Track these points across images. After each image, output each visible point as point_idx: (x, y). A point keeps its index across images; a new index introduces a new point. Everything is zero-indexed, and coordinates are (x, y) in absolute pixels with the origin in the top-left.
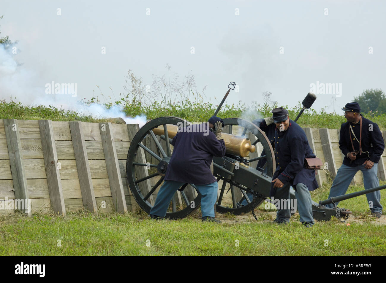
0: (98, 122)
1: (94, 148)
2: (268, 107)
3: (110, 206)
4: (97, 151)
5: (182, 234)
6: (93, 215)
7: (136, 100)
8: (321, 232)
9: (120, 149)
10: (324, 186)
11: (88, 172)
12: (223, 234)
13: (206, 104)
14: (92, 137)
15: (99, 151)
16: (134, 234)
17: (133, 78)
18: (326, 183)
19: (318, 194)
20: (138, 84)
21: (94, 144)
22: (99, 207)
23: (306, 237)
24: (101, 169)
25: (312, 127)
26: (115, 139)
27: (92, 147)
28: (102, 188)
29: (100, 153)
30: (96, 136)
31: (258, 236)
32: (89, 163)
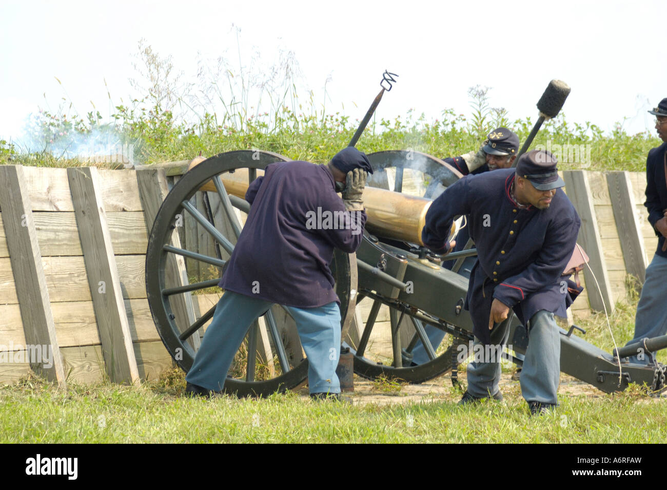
0: (65, 167)
1: (55, 228)
2: (485, 123)
3: (98, 367)
4: (62, 235)
5: (262, 433)
6: (53, 391)
7: (161, 110)
8: (595, 421)
9: (121, 231)
10: (620, 311)
11: (41, 287)
12: (359, 431)
13: (332, 117)
14: (51, 202)
15: (67, 235)
16: (148, 433)
17: (152, 60)
18: (624, 302)
19: (604, 329)
20: (163, 72)
21: (56, 219)
22: (69, 370)
23: (558, 435)
24: (73, 278)
25: (589, 169)
26: (109, 206)
27: (51, 227)
28: (77, 325)
29: (70, 239)
30: (61, 200)
31: (445, 434)
32: (44, 266)
